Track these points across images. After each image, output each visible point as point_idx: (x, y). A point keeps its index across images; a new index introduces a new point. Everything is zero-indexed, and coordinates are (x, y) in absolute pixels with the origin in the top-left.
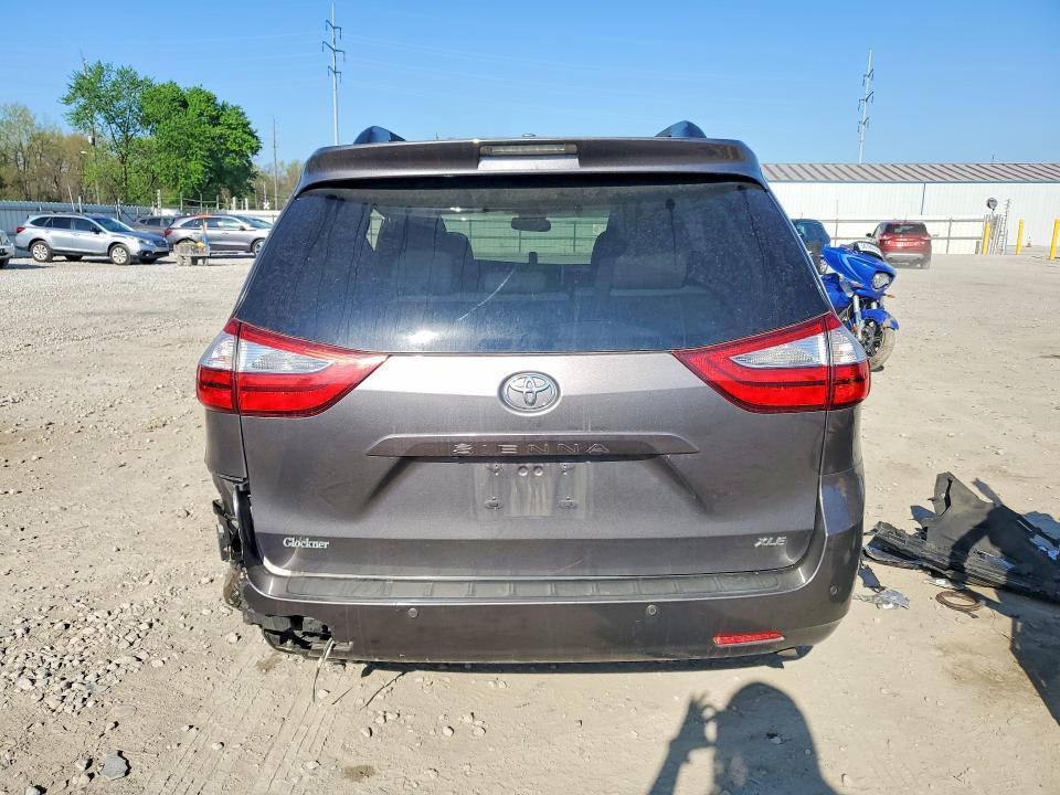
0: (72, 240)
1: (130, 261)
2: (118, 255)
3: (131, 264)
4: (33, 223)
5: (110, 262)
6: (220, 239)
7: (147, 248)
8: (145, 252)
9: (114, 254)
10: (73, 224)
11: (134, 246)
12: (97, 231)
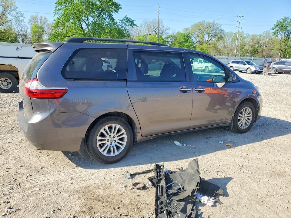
0: (239, 67)
1: (251, 73)
2: (249, 71)
3: (252, 74)
4: (232, 62)
5: (246, 73)
6: (284, 68)
7: (256, 70)
8: (256, 71)
9: (248, 71)
10: (240, 63)
11: (253, 69)
12: (245, 65)
